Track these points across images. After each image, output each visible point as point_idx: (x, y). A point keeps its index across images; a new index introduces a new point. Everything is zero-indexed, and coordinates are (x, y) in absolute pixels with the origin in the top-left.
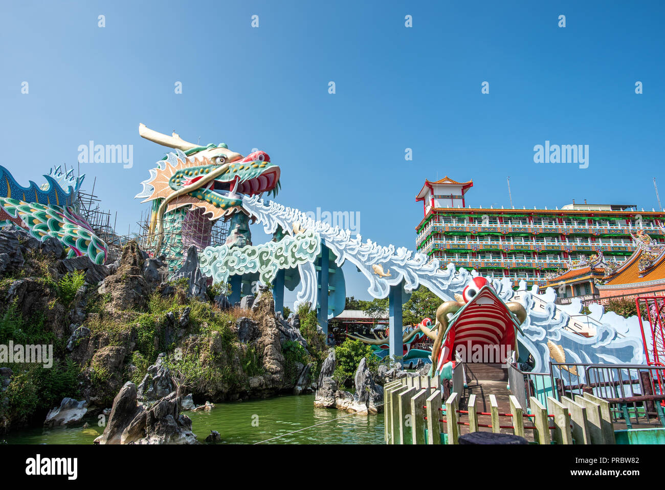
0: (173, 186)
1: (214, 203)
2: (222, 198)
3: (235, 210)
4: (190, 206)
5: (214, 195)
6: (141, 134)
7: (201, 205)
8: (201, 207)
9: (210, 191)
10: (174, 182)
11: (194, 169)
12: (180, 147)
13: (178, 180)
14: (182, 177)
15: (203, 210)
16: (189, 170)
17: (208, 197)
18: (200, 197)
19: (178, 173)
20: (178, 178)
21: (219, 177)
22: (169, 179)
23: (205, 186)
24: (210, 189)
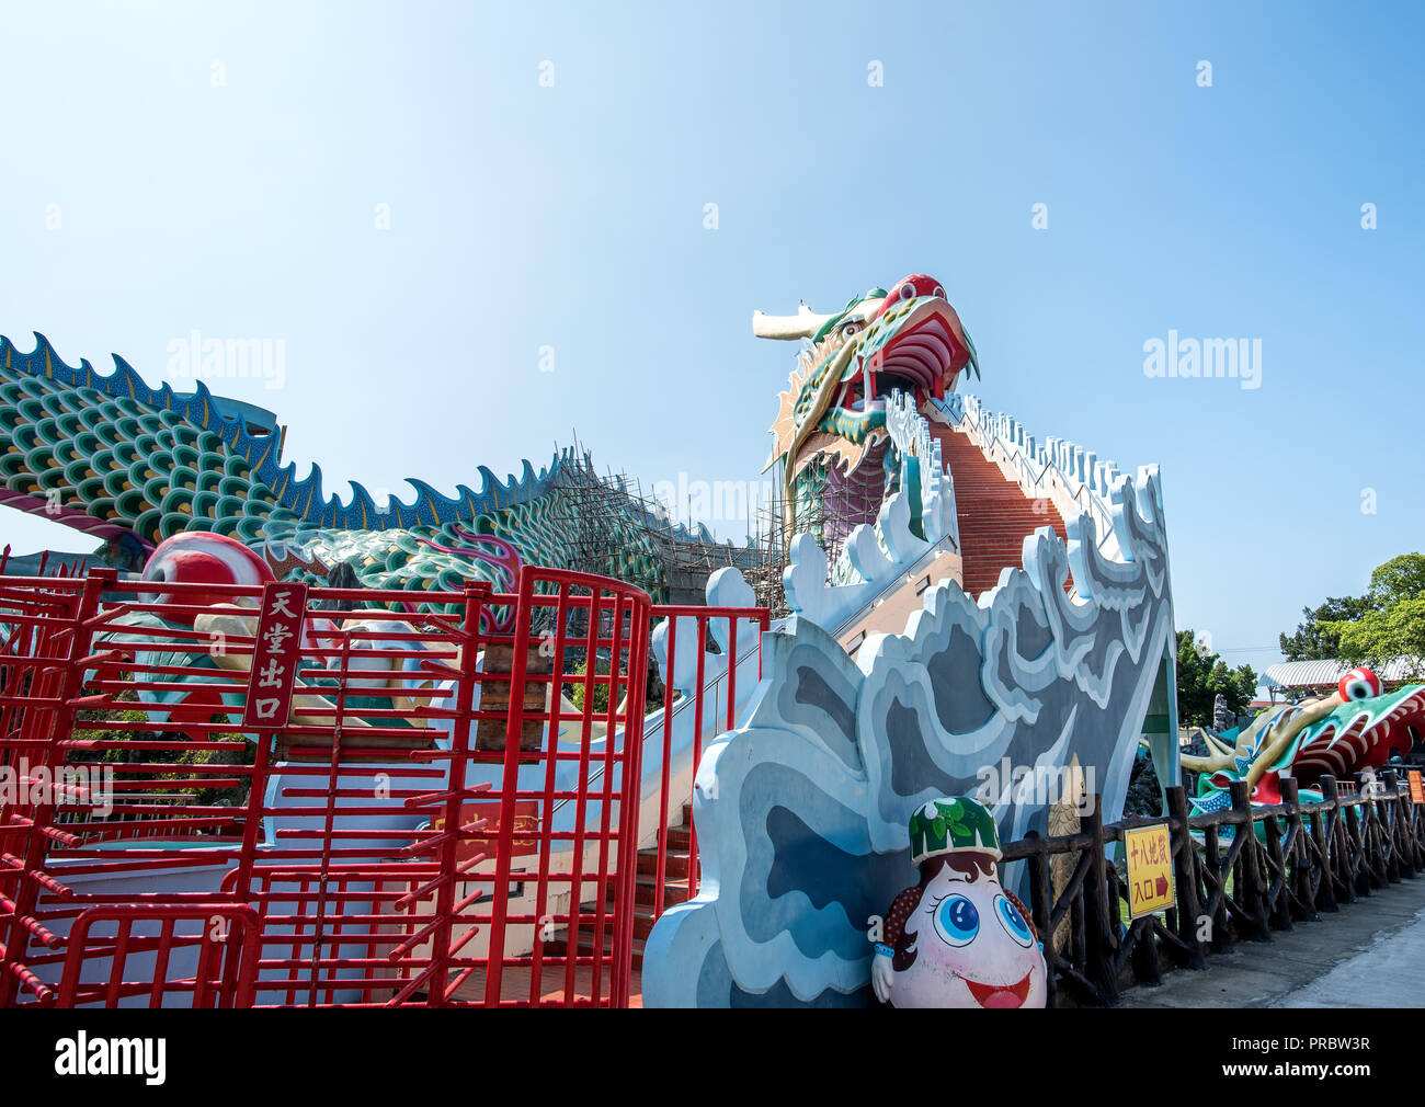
0: (798, 422)
1: (847, 435)
2: (854, 419)
3: (875, 438)
4: (822, 456)
5: (848, 418)
6: (756, 333)
7: (832, 449)
8: (834, 452)
9: (841, 409)
10: (800, 412)
11: (819, 371)
12: (809, 332)
13: (806, 405)
14: (810, 395)
15: (837, 457)
16: (815, 376)
17: (841, 424)
18: (831, 429)
19: (804, 390)
20: (806, 400)
21: (842, 375)
22: (794, 406)
23: (833, 404)
24: (843, 405)
